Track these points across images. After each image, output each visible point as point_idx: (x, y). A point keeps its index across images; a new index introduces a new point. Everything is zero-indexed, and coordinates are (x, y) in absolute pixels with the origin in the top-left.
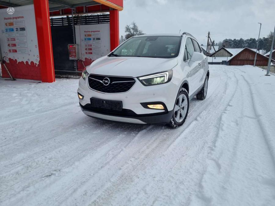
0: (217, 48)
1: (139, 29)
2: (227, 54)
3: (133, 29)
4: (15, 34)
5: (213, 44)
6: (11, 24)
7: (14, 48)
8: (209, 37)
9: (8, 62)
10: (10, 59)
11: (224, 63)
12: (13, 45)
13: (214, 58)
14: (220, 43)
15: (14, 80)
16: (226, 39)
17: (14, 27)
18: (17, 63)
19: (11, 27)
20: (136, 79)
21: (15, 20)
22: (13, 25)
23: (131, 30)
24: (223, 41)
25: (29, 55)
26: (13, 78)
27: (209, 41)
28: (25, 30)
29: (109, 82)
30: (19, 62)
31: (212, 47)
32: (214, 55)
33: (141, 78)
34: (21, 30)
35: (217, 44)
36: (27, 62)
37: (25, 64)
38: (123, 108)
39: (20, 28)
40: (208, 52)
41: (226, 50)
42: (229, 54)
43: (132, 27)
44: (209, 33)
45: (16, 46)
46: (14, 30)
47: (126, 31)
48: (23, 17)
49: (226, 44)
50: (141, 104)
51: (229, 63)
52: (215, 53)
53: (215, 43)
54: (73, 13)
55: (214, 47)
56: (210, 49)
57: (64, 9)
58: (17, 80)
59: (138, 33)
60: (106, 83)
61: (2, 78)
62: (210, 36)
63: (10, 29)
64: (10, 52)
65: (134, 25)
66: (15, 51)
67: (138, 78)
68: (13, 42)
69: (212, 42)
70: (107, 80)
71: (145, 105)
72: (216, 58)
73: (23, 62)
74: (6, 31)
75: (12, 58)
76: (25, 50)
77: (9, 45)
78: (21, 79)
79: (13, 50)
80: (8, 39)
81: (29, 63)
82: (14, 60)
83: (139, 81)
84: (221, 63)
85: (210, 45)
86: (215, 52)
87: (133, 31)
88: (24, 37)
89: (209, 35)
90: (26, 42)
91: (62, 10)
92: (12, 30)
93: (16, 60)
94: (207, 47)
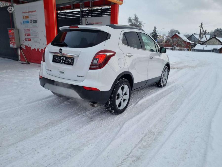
0: (208, 37)
1: (140, 20)
2: (217, 42)
3: (134, 20)
4: (30, 26)
5: (205, 33)
6: (27, 17)
7: (29, 37)
8: (201, 27)
9: (25, 48)
10: (26, 46)
11: (214, 51)
12: (28, 35)
13: (205, 46)
14: (212, 32)
15: (29, 64)
16: (218, 29)
17: (29, 20)
18: (31, 50)
19: (27, 20)
21: (30, 13)
22: (28, 18)
23: (133, 21)
24: (215, 30)
25: (40, 43)
26: (28, 62)
27: (202, 30)
28: (37, 22)
30: (32, 49)
31: (204, 35)
32: (205, 43)
34: (34, 22)
35: (209, 33)
36: (38, 49)
37: (37, 50)
39: (34, 21)
40: (200, 40)
41: (217, 39)
42: (219, 43)
43: (134, 18)
44: (202, 23)
45: (30, 36)
46: (29, 22)
47: (128, 22)
48: (35, 11)
49: (217, 33)
51: (219, 51)
52: (206, 42)
53: (207, 32)
54: (81, 7)
55: (206, 35)
56: (202, 38)
57: (75, 4)
58: (31, 64)
59: (138, 23)
61: (20, 61)
62: (203, 26)
63: (26, 21)
64: (26, 40)
65: (136, 16)
66: (30, 40)
68: (28, 33)
69: (204, 31)
72: (207, 46)
73: (35, 49)
74: (23, 23)
75: (27, 46)
76: (37, 39)
77: (25, 35)
78: (34, 64)
79: (28, 39)
80: (25, 29)
81: (40, 50)
82: (29, 47)
84: (211, 51)
85: (202, 34)
86: (206, 40)
87: (134, 22)
88: (36, 28)
89: (201, 25)
90: (38, 32)
91: (73, 5)
92: (28, 22)
93: (30, 47)
94: (199, 35)
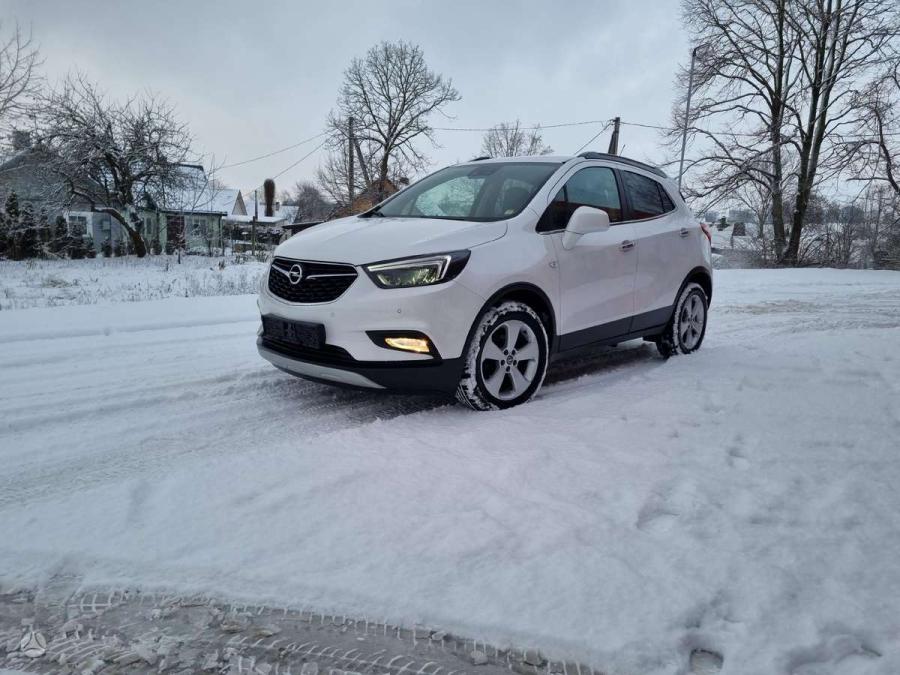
20: (359, 270)
29: (301, 276)
33: (371, 268)
38: (328, 342)
50: (370, 333)
60: (295, 279)
67: (364, 267)
70: (296, 269)
71: (379, 337)
83: (366, 275)
